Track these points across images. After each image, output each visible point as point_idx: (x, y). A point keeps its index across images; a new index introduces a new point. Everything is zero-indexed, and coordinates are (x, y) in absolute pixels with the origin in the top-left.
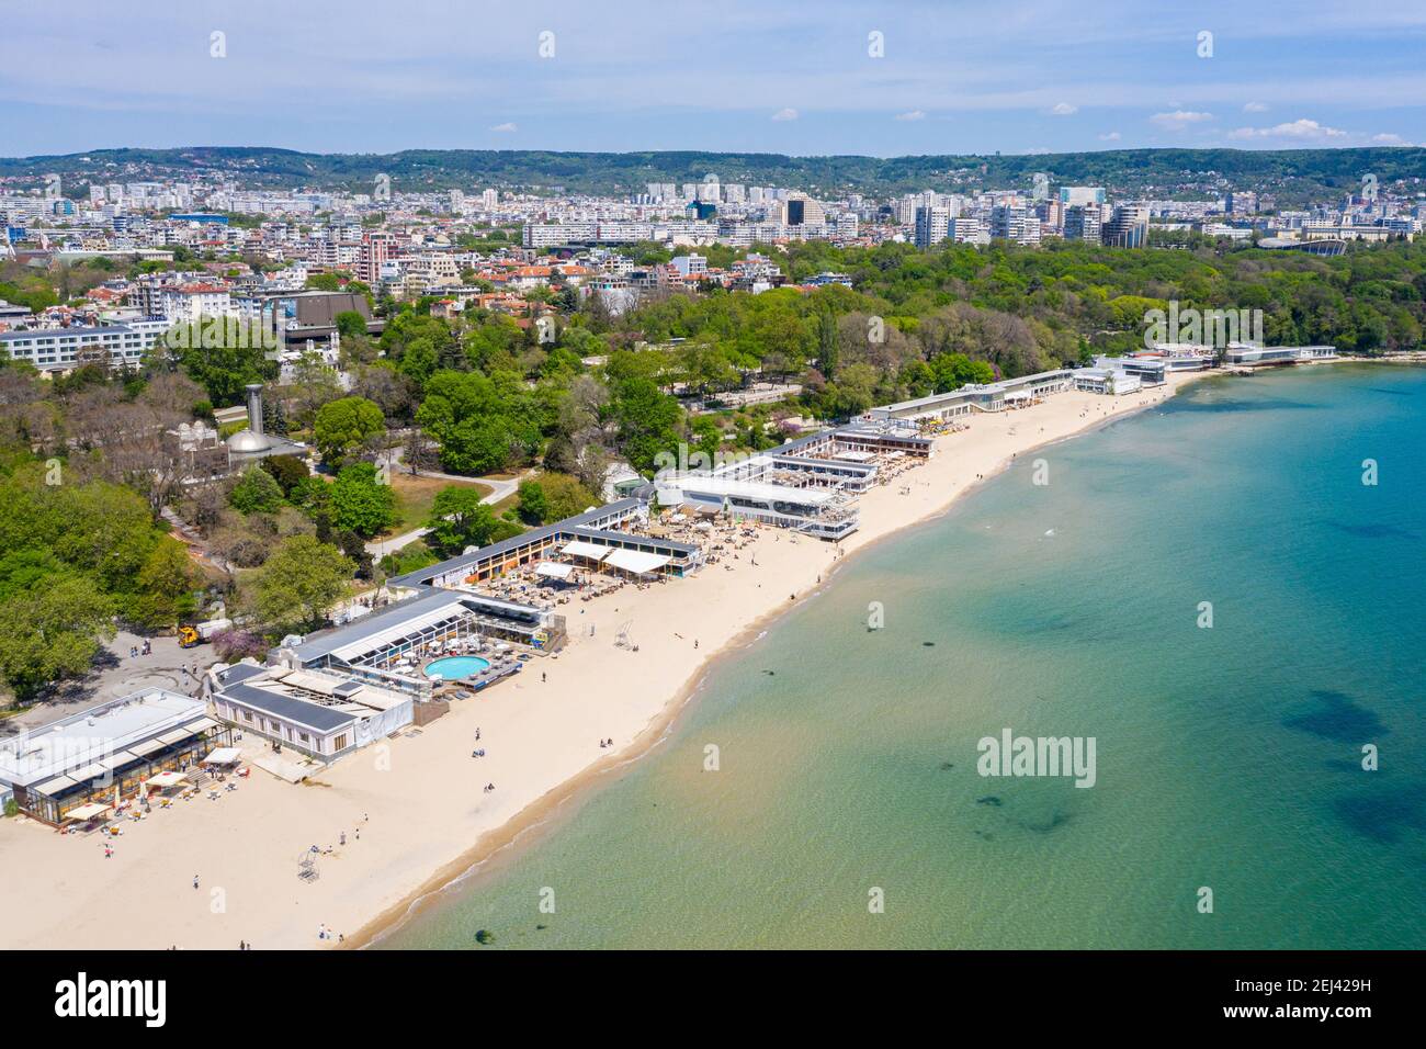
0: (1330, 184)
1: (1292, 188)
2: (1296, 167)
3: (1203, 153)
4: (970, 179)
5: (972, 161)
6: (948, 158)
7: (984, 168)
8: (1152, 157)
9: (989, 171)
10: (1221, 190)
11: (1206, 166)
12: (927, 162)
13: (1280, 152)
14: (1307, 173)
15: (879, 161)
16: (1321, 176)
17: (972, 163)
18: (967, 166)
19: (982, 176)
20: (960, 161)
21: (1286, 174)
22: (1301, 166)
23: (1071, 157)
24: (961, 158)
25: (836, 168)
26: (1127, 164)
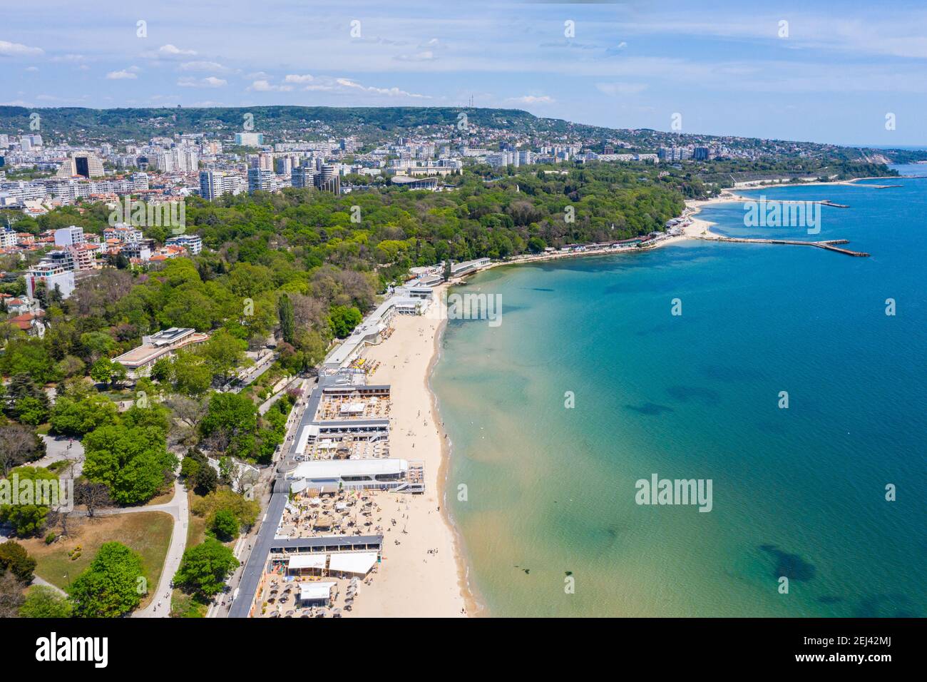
0: (384, 128)
1: (366, 131)
2: (364, 118)
3: (311, 109)
4: (166, 125)
5: (165, 112)
6: (148, 110)
7: (174, 117)
8: (281, 111)
9: (177, 119)
10: (326, 132)
11: (315, 117)
12: (133, 112)
13: (353, 108)
14: (370, 122)
15: (96, 111)
16: (378, 123)
17: (164, 113)
18: (161, 116)
19: (173, 122)
20: (156, 112)
21: (359, 122)
22: (367, 118)
23: (231, 110)
24: (157, 110)
25: (65, 116)
26: (267, 115)
